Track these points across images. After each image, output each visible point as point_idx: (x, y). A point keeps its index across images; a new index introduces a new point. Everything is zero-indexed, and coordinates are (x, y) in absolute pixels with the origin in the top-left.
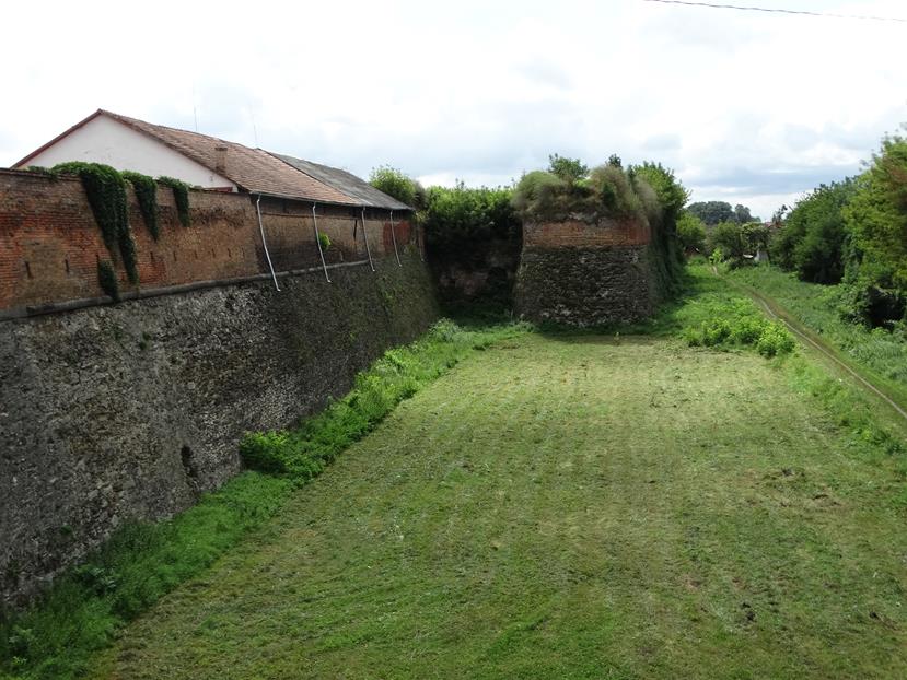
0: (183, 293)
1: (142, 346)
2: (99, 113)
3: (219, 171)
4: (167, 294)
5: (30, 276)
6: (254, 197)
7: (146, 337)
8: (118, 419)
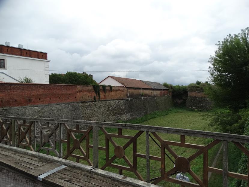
0: (110, 100)
1: (99, 107)
2: (109, 76)
3: (123, 84)
4: (106, 100)
5: (82, 98)
6: (127, 88)
7: (100, 106)
8: (93, 116)
